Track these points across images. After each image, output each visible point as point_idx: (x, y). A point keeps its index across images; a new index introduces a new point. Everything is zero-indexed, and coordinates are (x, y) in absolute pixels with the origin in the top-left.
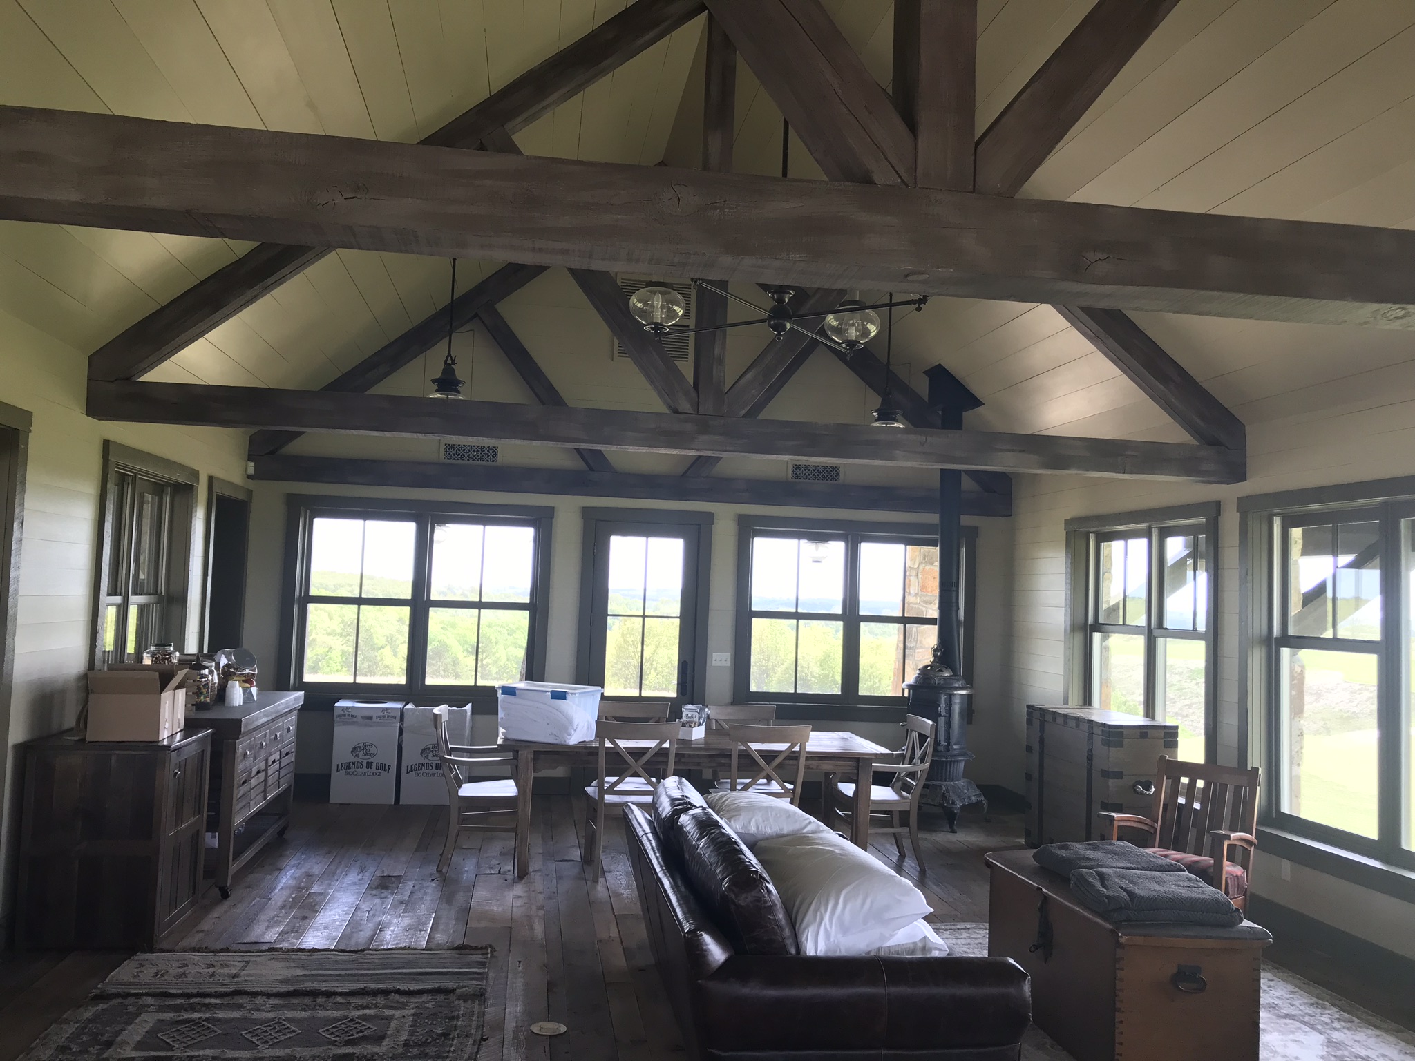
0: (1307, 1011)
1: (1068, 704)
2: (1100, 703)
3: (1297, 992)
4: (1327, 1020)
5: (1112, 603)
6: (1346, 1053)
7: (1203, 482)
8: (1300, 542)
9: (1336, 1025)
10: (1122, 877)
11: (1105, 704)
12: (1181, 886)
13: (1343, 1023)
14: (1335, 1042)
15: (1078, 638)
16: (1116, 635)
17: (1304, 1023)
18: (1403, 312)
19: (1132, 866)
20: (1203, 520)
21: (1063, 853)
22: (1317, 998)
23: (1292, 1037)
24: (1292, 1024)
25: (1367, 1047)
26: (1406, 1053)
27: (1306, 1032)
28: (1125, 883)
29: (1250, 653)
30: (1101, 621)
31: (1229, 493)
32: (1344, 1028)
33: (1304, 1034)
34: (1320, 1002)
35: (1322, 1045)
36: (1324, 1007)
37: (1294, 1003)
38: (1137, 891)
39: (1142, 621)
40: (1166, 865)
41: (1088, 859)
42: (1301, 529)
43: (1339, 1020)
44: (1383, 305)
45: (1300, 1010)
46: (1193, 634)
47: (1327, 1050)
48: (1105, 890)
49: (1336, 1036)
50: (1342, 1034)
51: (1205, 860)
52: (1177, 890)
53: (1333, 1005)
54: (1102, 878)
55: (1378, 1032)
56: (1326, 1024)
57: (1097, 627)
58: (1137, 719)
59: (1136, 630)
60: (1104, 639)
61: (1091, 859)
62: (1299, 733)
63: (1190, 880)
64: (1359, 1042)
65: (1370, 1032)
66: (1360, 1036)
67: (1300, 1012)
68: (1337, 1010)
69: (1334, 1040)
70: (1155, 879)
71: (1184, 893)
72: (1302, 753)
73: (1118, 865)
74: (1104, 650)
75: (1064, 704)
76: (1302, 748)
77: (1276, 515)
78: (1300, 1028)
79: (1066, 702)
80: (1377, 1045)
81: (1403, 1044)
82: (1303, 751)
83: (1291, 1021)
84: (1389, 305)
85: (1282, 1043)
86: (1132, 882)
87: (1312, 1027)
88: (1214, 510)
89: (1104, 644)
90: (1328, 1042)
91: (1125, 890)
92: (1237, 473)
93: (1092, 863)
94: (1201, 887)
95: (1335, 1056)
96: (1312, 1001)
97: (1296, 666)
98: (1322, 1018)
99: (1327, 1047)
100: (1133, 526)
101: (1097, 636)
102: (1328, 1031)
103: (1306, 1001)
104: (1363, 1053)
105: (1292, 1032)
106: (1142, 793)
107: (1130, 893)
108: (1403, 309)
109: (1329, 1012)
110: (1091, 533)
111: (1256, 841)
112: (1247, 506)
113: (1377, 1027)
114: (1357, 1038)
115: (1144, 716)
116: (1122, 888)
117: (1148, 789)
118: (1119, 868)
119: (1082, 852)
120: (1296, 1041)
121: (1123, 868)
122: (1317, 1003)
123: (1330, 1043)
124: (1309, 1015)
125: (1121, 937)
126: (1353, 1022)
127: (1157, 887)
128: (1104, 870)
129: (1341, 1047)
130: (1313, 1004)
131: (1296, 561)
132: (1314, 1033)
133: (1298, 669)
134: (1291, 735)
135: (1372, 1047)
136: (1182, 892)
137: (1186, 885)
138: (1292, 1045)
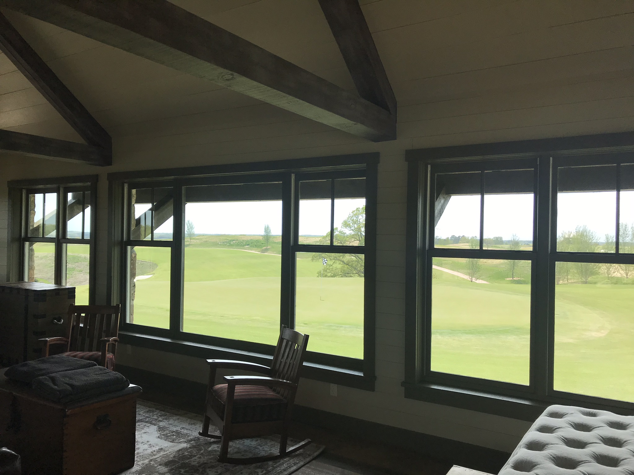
0: (147, 415)
1: (9, 281)
2: (29, 279)
3: (140, 407)
4: (156, 418)
5: (35, 226)
6: (168, 432)
7: (90, 164)
8: (135, 196)
9: (160, 419)
10: (65, 376)
11: (32, 279)
12: (98, 374)
13: (163, 417)
14: (162, 428)
15: (15, 246)
16: (37, 243)
17: (147, 422)
18: (231, 77)
19: (68, 368)
20: (89, 184)
21: (25, 369)
22: (149, 407)
23: (143, 431)
24: (142, 424)
25: (175, 426)
26: (192, 424)
27: (148, 426)
28: (67, 380)
29: (113, 249)
30: (29, 235)
31: (103, 171)
32: (164, 419)
33: (148, 428)
34: (151, 409)
35: (157, 431)
36: (153, 412)
37: (140, 413)
38: (77, 384)
39: (53, 234)
40: (87, 364)
41: (41, 370)
42: (135, 190)
43: (161, 416)
44: (225, 70)
45: (144, 416)
46: (82, 241)
47: (159, 433)
48: (56, 387)
49: (161, 424)
50: (164, 423)
51: (96, 354)
52: (96, 377)
53: (157, 409)
54: (53, 380)
55: (178, 417)
56: (156, 419)
57: (27, 239)
58: (50, 286)
59: (50, 240)
60: (31, 245)
61: (44, 369)
62: (133, 285)
63: (101, 369)
64: (171, 424)
65: (174, 418)
66: (171, 421)
67: (144, 417)
68: (159, 411)
69: (161, 427)
70: (83, 374)
71: (100, 378)
72: (134, 294)
73: (61, 369)
74: (31, 251)
75: (7, 281)
76: (134, 292)
77: (126, 183)
78: (145, 425)
79: (8, 280)
80: (179, 423)
81: (189, 420)
82: (135, 293)
83: (141, 423)
84: (228, 71)
85: (140, 436)
86: (71, 378)
87: (151, 423)
88: (95, 179)
89: (30, 248)
90: (159, 428)
91: (68, 384)
92: (107, 161)
93: (44, 372)
94: (108, 373)
95: (164, 435)
96: (147, 410)
97: (133, 254)
98: (154, 417)
99: (159, 431)
100: (49, 186)
101: (27, 244)
102: (158, 423)
103: (145, 411)
104: (175, 429)
105: (143, 428)
106: (57, 324)
107: (72, 386)
108: (232, 75)
109: (155, 413)
110: (23, 188)
111: (118, 340)
112: (112, 177)
113: (176, 415)
114: (170, 422)
115: (55, 284)
116: (66, 383)
117: (60, 321)
118: (61, 371)
119: (36, 366)
120: (145, 433)
121: (63, 371)
122: (150, 410)
123: (160, 429)
124: (148, 417)
125: (67, 411)
126: (167, 415)
127: (86, 378)
128: (53, 375)
129: (165, 429)
130: (148, 411)
131: (134, 205)
132: (152, 426)
133: (133, 256)
134: (130, 287)
135: (177, 425)
136: (99, 377)
137: (100, 373)
138: (144, 435)
